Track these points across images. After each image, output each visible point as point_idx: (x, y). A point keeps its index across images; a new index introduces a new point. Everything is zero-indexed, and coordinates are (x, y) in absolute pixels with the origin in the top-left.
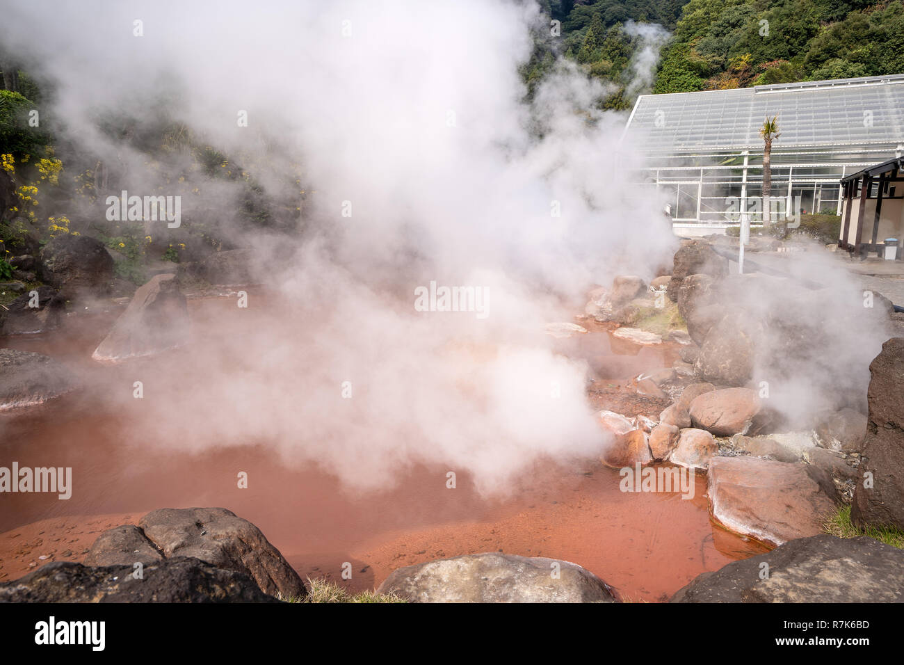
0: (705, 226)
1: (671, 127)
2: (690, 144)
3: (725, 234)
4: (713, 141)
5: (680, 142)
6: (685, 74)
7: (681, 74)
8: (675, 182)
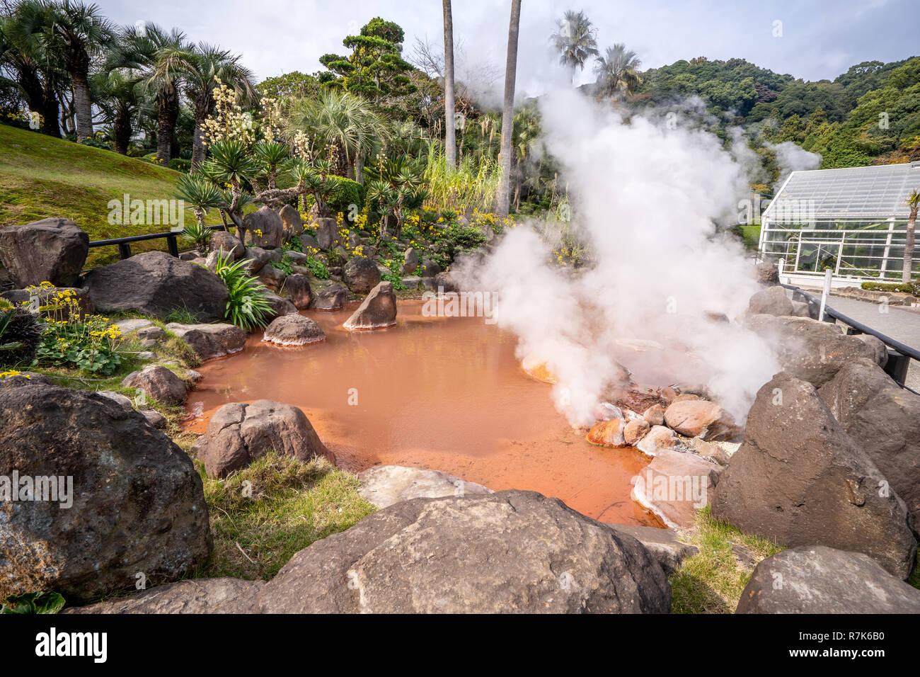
0: (843, 279)
1: (819, 197)
2: (834, 211)
3: (860, 288)
4: (859, 209)
5: (826, 209)
6: (853, 154)
7: (848, 154)
8: (817, 242)
